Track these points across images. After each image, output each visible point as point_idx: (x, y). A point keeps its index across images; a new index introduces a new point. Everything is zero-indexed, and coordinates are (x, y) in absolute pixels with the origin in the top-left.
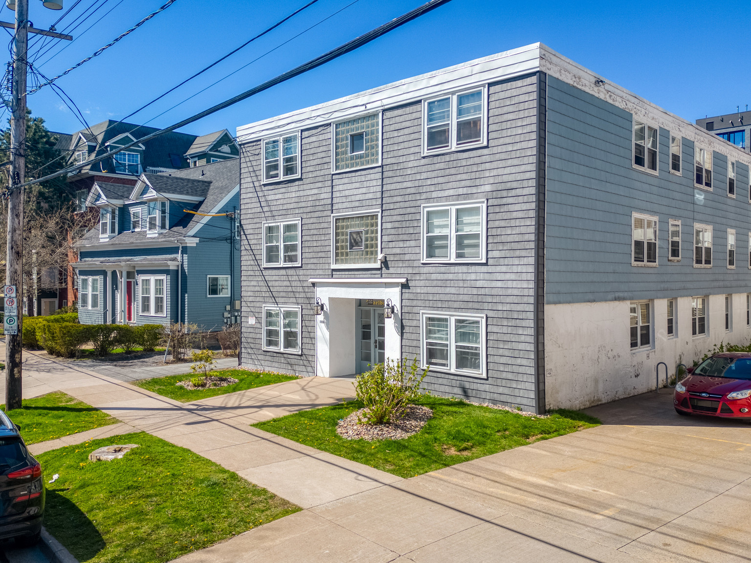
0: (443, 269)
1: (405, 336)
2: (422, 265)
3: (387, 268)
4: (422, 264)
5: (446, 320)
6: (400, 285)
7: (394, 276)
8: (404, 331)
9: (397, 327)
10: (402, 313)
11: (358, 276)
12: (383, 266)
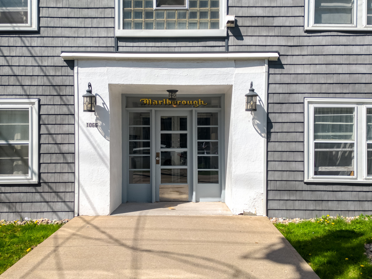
0: (344, 40)
1: (273, 137)
2: (306, 34)
3: (239, 36)
4: (307, 31)
5: (351, 110)
6: (267, 61)
7: (253, 49)
8: (272, 130)
9: (258, 125)
10: (268, 104)
11: (177, 50)
12: (230, 34)
